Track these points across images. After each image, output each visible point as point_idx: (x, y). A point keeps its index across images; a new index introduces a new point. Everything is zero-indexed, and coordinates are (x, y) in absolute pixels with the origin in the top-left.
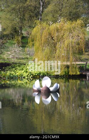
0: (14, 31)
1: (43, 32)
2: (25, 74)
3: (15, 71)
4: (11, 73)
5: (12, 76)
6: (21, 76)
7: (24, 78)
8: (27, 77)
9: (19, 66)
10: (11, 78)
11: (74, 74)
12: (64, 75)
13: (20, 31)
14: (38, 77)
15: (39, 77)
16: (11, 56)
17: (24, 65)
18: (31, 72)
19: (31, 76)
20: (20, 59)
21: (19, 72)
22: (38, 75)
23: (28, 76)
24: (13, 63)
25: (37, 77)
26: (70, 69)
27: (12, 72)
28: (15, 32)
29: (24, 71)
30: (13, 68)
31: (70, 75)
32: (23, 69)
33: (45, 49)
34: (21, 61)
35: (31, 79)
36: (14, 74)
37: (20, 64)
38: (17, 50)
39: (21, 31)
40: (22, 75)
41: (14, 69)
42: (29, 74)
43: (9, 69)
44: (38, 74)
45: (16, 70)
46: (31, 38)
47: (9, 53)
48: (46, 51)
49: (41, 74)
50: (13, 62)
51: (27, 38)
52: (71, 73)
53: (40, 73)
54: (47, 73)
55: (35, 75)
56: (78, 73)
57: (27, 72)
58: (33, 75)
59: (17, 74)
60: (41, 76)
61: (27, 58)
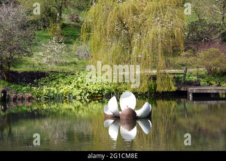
0: (48, 15)
1: (108, 14)
2: (76, 92)
3: (57, 86)
4: (49, 90)
5: (52, 95)
6: (69, 95)
7: (75, 98)
8: (79, 98)
9: (63, 77)
10: (51, 99)
11: (166, 89)
12: (146, 93)
13: (58, 15)
14: (99, 97)
15: (101, 97)
16: (45, 60)
17: (72, 74)
18: (86, 88)
19: (88, 94)
20: (62, 64)
21: (64, 89)
22: (98, 93)
23: (81, 95)
24: (52, 72)
25: (97, 97)
26: (158, 81)
27: (52, 88)
28: (50, 15)
29: (73, 85)
30: (52, 80)
31: (158, 93)
32: (71, 83)
33: (111, 45)
34: (65, 67)
35: (88, 100)
36: (55, 92)
37: (64, 73)
38: (56, 48)
39: (60, 15)
40: (71, 94)
41: (54, 83)
42: (82, 92)
43: (46, 82)
44: (99, 91)
45: (58, 83)
46: (85, 26)
47: (41, 54)
48: (113, 48)
49: (106, 91)
50: (50, 70)
51: (70, 27)
52: (160, 89)
53: (103, 90)
54: (116, 90)
55: (93, 93)
56: (174, 88)
57: (79, 87)
58: (90, 93)
59: (61, 91)
60: (104, 94)
61: (75, 63)
